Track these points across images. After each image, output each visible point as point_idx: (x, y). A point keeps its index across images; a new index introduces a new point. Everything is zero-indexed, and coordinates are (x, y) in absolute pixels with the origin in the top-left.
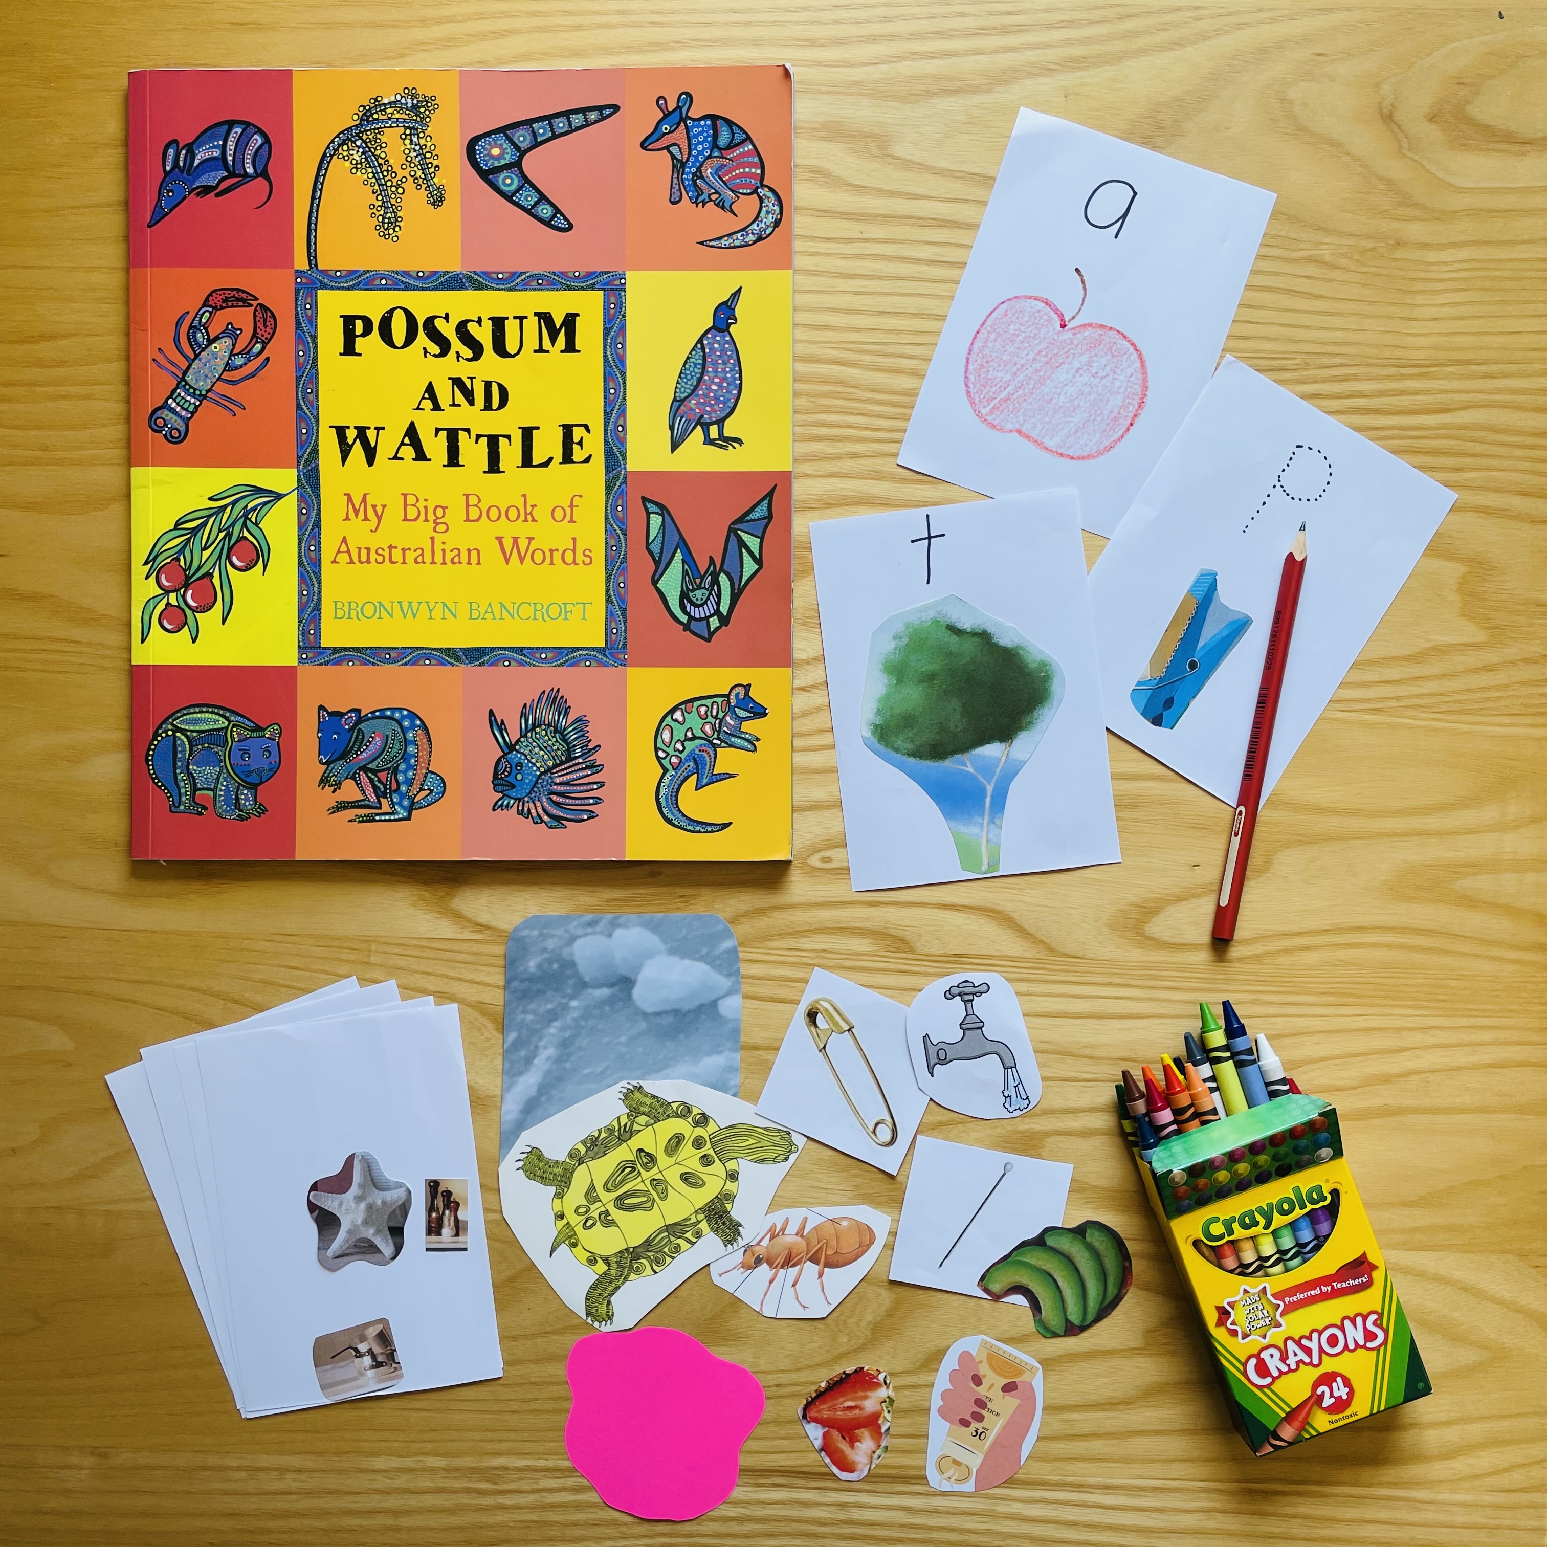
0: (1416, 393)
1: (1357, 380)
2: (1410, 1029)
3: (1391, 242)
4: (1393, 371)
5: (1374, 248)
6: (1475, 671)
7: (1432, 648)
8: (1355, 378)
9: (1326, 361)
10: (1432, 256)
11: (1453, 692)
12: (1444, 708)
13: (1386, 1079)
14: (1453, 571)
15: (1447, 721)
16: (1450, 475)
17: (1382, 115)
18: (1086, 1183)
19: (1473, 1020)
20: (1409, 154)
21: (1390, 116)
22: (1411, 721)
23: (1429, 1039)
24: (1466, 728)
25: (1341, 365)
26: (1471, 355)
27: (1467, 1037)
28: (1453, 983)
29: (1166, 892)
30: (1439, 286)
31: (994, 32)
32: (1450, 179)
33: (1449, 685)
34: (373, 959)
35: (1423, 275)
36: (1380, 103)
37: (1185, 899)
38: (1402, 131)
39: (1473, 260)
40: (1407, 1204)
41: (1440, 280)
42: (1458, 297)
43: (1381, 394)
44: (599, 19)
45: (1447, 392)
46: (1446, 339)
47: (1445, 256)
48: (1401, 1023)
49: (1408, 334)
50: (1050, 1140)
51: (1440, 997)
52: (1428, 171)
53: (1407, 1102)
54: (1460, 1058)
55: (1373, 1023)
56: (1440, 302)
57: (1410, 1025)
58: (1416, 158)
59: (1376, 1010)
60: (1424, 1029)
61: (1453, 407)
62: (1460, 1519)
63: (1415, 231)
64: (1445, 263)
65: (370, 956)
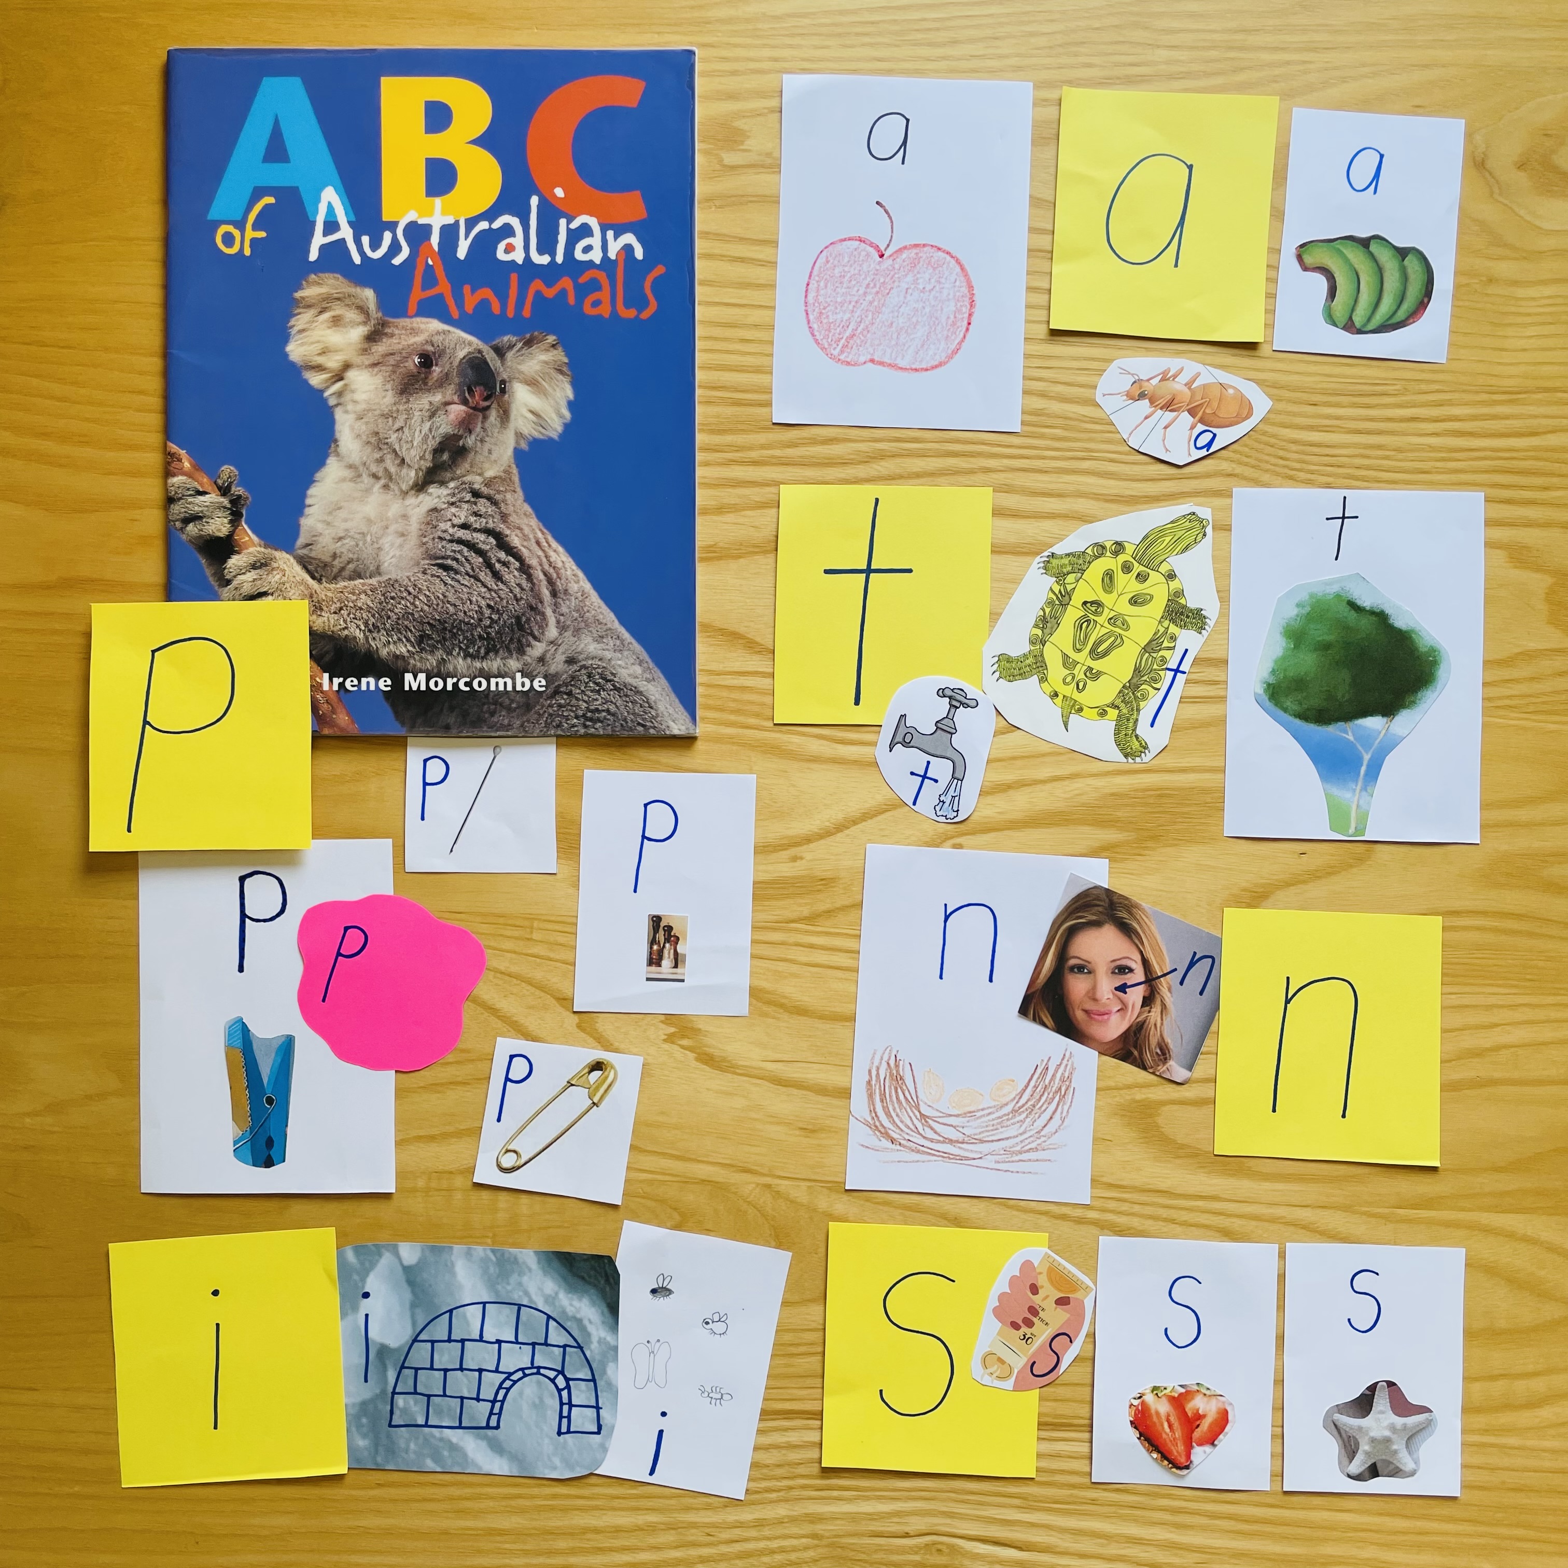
0: (1507, 417)
1: (1452, 405)
2: (1502, 1006)
3: (1484, 279)
4: (1484, 397)
5: (1467, 285)
6: (1561, 674)
7: (1521, 653)
8: (1450, 403)
9: (1424, 387)
10: (1521, 292)
11: (1541, 694)
12: (1531, 709)
13: (1478, 1053)
14: (1539, 582)
15: (1535, 721)
16: (1538, 493)
17: (1475, 163)
18: (1199, 1149)
19: (1559, 998)
20: (1501, 199)
21: (1483, 161)
22: (1501, 721)
23: (1518, 1015)
24: (1552, 727)
25: (1438, 391)
26: (1558, 384)
27: (1554, 1014)
28: (1541, 964)
29: (1275, 877)
30: (1528, 320)
31: (1118, 81)
32: (1538, 223)
33: (1537, 687)
34: (536, 936)
35: (1513, 309)
36: (1473, 152)
37: (1293, 885)
38: (1493, 177)
39: (1559, 296)
40: (1497, 1169)
41: (1529, 315)
42: (1547, 330)
43: (1474, 418)
44: (752, 65)
45: (1536, 417)
46: (1533, 368)
47: (1532, 292)
48: (1492, 1000)
49: (1499, 364)
50: (1166, 1109)
51: (1528, 977)
52: (1517, 215)
53: (1497, 1075)
54: (1547, 1034)
55: (1467, 1000)
56: (1528, 334)
57: (1500, 1003)
58: (1506, 202)
59: (1467, 989)
60: (1513, 1007)
61: (1540, 430)
62: (1547, 1464)
63: (1505, 269)
64: (1533, 299)
65: (532, 932)
